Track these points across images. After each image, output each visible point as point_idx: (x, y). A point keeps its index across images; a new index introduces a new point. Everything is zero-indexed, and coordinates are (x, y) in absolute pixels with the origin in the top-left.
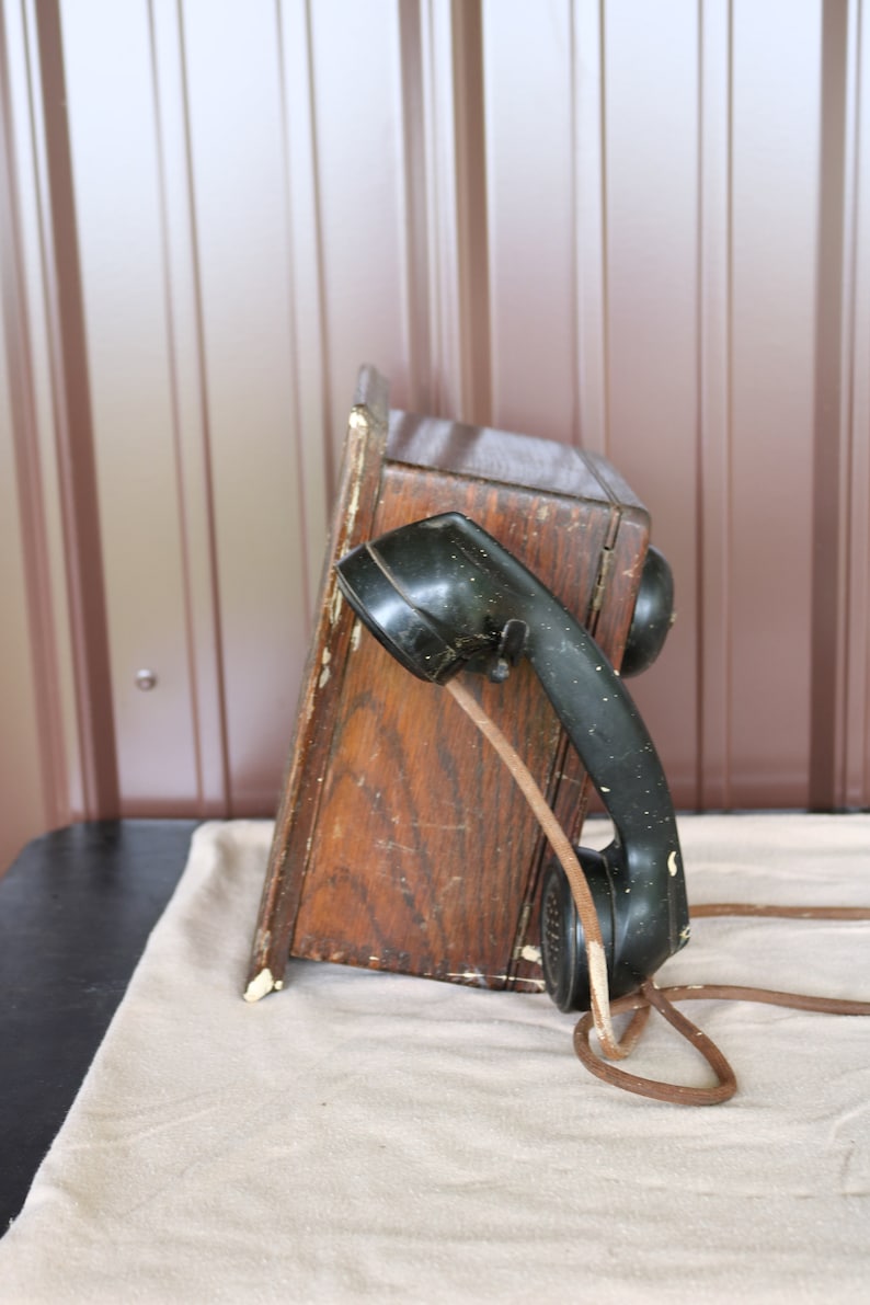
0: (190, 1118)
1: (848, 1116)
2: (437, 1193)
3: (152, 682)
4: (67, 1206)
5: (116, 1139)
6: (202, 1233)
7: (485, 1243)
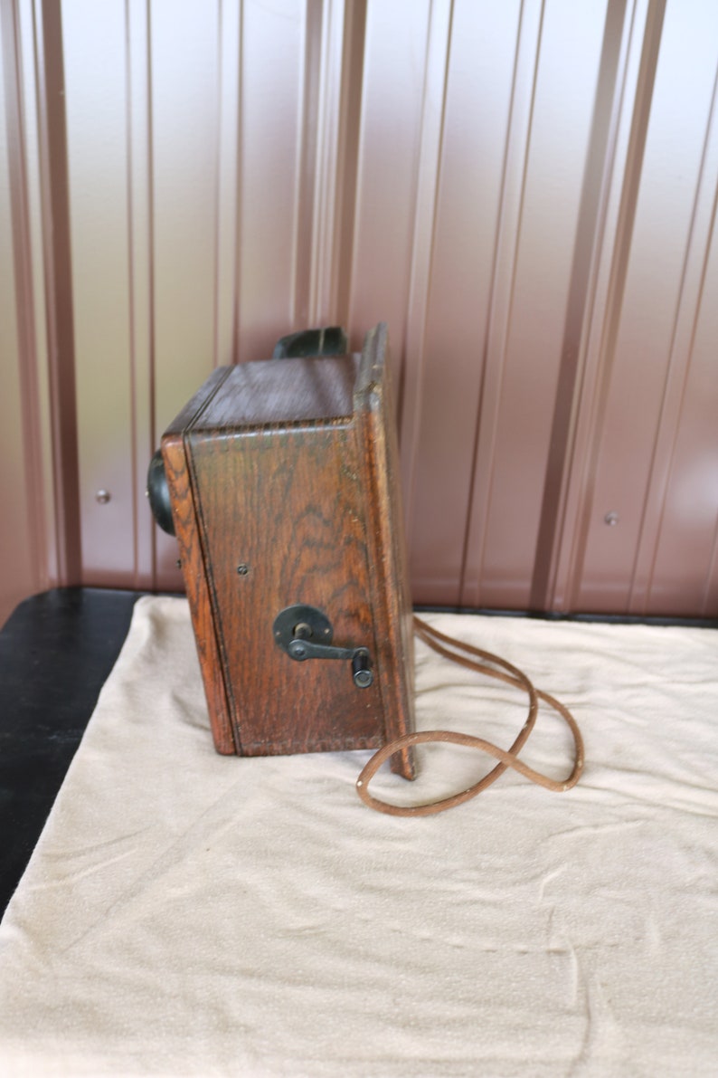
0: (117, 859)
1: (551, 876)
2: (280, 938)
3: (107, 498)
4: (25, 945)
5: (65, 877)
6: (118, 969)
7: (311, 988)
